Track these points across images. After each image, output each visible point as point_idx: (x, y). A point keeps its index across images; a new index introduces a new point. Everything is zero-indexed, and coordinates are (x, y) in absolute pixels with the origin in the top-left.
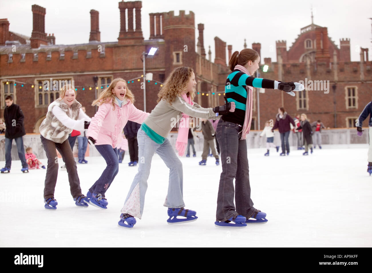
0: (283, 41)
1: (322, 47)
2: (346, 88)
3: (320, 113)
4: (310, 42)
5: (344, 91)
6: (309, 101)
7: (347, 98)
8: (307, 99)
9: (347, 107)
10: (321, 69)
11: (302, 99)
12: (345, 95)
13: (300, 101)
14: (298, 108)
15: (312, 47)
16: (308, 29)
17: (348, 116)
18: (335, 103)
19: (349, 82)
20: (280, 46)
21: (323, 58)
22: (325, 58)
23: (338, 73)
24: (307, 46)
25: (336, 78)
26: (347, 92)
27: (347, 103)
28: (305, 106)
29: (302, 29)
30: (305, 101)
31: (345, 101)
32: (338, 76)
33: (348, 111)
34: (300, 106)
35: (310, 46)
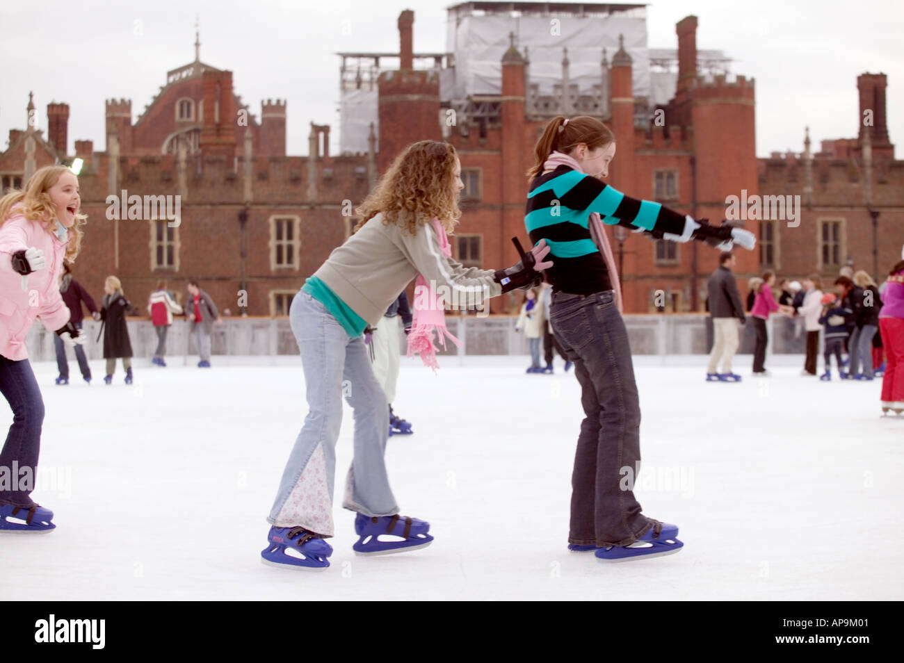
0: (123, 100)
1: (217, 119)
2: (272, 220)
3: (208, 279)
4: (189, 105)
5: (268, 226)
6: (181, 249)
7: (273, 243)
8: (177, 244)
9: (274, 265)
10: (212, 173)
11: (165, 243)
12: (268, 237)
13: (160, 249)
14: (154, 265)
15: (192, 118)
16: (184, 74)
17: (274, 288)
18: (243, 255)
19: (279, 205)
20: (116, 113)
21: (217, 144)
22: (224, 144)
23: (254, 182)
24: (182, 115)
25: (248, 196)
26: (273, 230)
27: (273, 256)
28: (171, 261)
29: (170, 74)
30: (171, 249)
31: (268, 251)
32: (253, 189)
33: (273, 274)
34: (160, 261)
35: (189, 115)
